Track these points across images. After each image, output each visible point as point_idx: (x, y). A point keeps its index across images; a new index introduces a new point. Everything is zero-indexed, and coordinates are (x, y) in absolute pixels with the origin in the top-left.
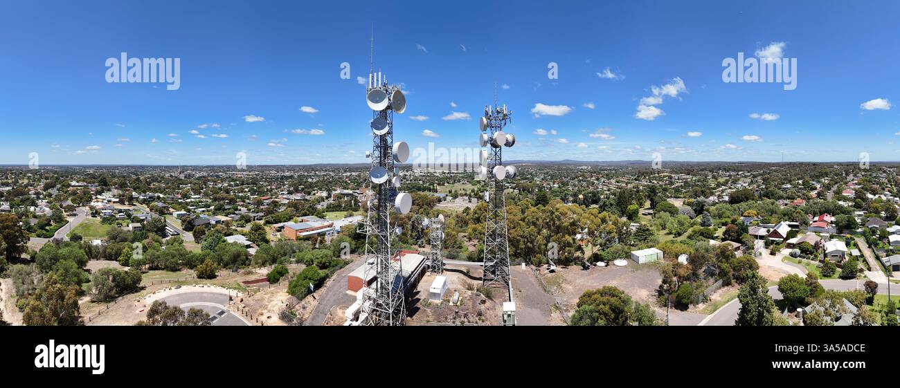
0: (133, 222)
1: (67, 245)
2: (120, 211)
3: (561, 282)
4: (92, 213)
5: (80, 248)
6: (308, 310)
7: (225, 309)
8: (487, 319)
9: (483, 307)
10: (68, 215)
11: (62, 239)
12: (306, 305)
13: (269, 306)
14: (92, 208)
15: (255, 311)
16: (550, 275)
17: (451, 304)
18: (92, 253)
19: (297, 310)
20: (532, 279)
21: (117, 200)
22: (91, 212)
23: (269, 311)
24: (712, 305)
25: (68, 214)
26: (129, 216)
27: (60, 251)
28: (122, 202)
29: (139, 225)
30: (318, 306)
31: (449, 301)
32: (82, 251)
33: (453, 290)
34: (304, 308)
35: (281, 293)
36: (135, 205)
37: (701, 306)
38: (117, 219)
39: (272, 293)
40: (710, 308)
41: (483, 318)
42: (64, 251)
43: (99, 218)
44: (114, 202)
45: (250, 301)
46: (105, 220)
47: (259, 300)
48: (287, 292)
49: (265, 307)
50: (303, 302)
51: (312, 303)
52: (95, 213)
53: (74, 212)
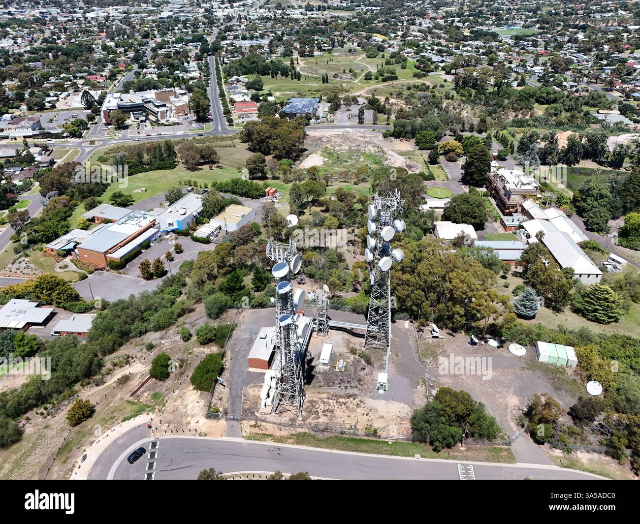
3: (439, 353)
6: (225, 399)
7: (152, 439)
8: (365, 383)
9: (362, 373)
12: (220, 396)
13: (189, 412)
15: (180, 423)
16: (431, 341)
17: (337, 370)
19: (216, 404)
20: (412, 343)
23: (192, 416)
24: (570, 460)
30: (231, 393)
31: (335, 367)
33: (338, 354)
34: (221, 399)
35: (189, 393)
37: (558, 453)
39: (181, 397)
40: (565, 462)
41: (362, 383)
45: (168, 416)
47: (174, 411)
48: (194, 389)
49: (186, 415)
50: (216, 394)
51: (223, 390)
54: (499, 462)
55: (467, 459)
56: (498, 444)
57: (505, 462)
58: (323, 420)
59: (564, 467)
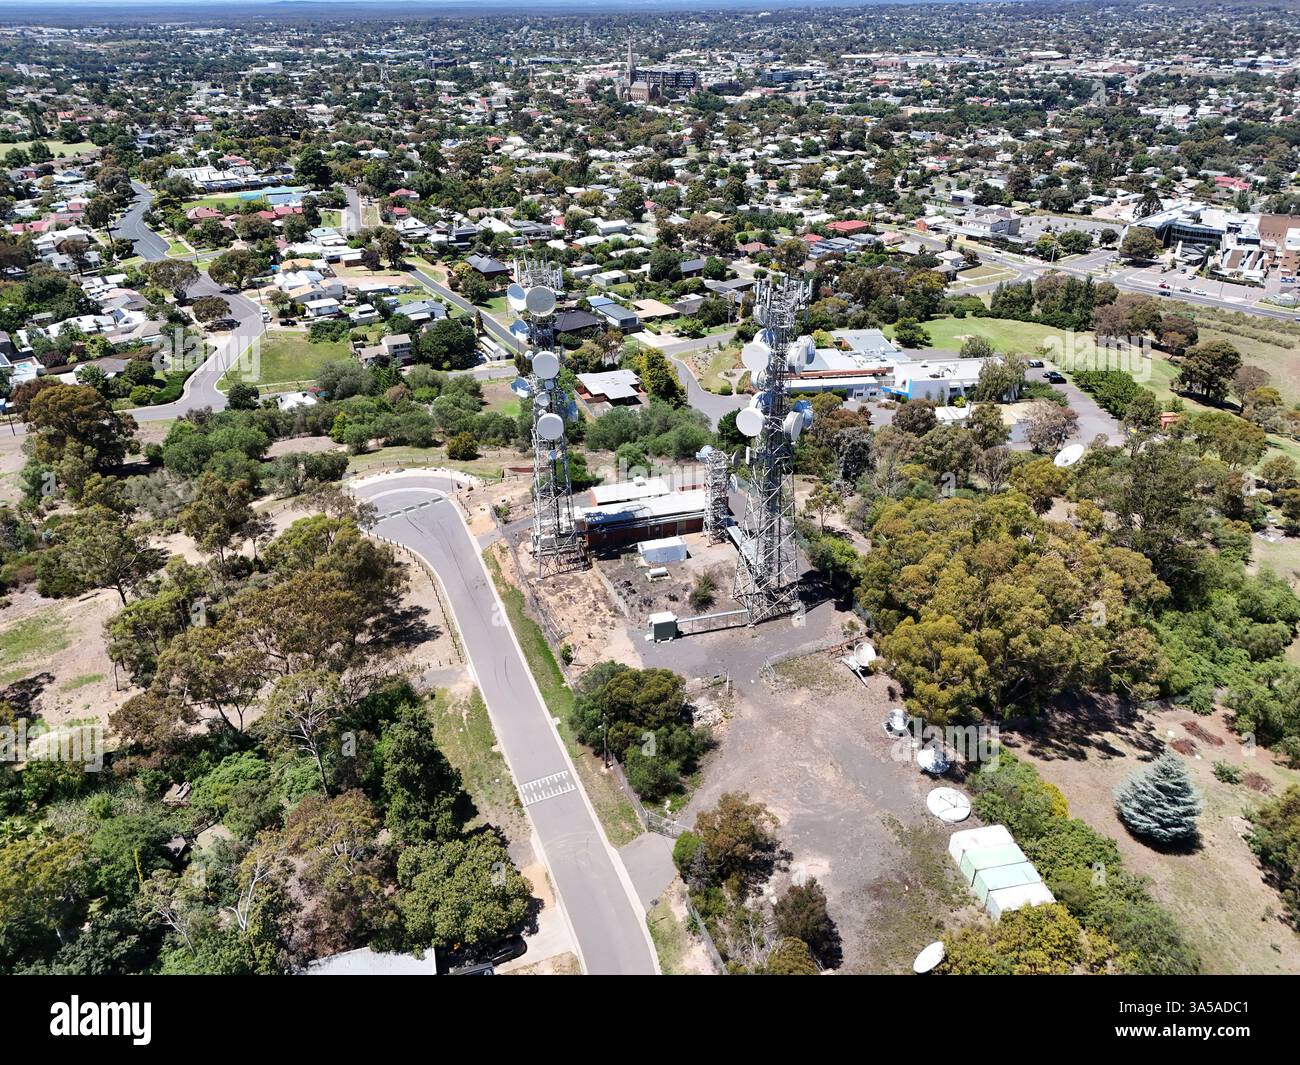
0: (394, 332)
1: (222, 420)
2: (363, 299)
4: (282, 314)
5: (252, 422)
10: (211, 329)
11: (209, 408)
14: (278, 298)
18: (277, 428)
21: (357, 255)
22: (276, 310)
25: (209, 323)
26: (386, 313)
27: (211, 438)
28: (371, 262)
29: (405, 339)
32: (254, 429)
36: (409, 268)
38: (353, 325)
40: (665, 927)
42: (217, 436)
43: (302, 327)
44: (349, 264)
46: (318, 331)
52: (290, 311)
53: (228, 317)
54: (604, 823)
55: (584, 780)
56: (642, 813)
57: (606, 831)
58: (552, 600)
59: (651, 929)
